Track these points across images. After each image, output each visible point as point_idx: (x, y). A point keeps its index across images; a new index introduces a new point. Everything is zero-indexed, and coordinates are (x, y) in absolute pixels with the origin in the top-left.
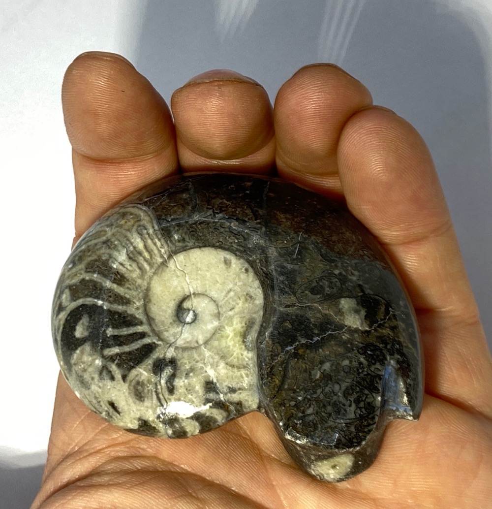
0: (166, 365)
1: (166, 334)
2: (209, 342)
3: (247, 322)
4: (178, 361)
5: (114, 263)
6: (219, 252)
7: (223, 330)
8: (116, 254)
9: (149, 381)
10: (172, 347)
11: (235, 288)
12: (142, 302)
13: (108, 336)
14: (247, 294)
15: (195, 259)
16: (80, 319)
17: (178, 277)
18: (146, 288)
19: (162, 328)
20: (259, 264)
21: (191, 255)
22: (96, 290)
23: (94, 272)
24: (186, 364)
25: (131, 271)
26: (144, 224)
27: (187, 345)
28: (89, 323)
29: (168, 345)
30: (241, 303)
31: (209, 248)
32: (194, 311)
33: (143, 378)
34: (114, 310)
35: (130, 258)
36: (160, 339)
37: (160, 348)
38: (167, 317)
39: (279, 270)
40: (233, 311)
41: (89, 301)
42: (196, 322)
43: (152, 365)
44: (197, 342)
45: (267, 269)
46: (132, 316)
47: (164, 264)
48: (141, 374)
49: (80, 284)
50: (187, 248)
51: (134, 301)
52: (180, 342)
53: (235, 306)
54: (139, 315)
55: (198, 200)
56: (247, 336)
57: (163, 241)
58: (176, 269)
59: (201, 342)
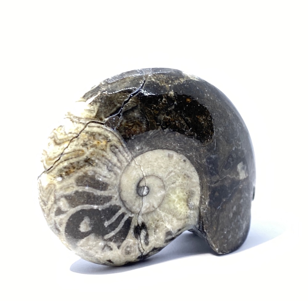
0: (141, 229)
1: (134, 208)
2: (162, 206)
3: (188, 193)
4: (146, 224)
5: (100, 178)
6: (165, 151)
7: (169, 196)
8: (98, 170)
9: (134, 244)
10: (140, 215)
11: (175, 171)
12: (118, 194)
13: (106, 227)
14: (185, 175)
15: (148, 157)
16: (83, 220)
17: (136, 169)
18: (118, 184)
19: (131, 204)
20: (195, 158)
21: (145, 155)
22: (90, 199)
23: (86, 185)
24: (151, 224)
25: (110, 178)
26: (114, 144)
27: (148, 210)
28: (91, 222)
29: (137, 215)
30: (180, 180)
31: (159, 150)
32: (147, 187)
33: (130, 244)
34: (105, 208)
35: (110, 171)
36: (132, 213)
37: (133, 219)
38: (132, 196)
39: (209, 161)
40: (175, 184)
41: (87, 207)
42: (150, 193)
43: (133, 233)
44: (153, 207)
45: (201, 161)
46: (115, 206)
47: (129, 165)
48: (129, 242)
49: (75, 195)
50: (144, 152)
51: (114, 195)
52: (143, 210)
53: (176, 181)
54: (119, 203)
55: (148, 118)
56: (190, 202)
57: (129, 153)
58: (135, 165)
59: (156, 206)
